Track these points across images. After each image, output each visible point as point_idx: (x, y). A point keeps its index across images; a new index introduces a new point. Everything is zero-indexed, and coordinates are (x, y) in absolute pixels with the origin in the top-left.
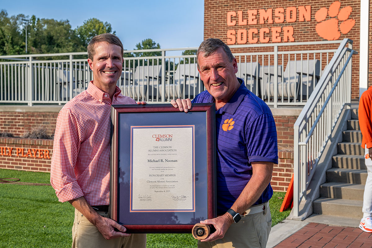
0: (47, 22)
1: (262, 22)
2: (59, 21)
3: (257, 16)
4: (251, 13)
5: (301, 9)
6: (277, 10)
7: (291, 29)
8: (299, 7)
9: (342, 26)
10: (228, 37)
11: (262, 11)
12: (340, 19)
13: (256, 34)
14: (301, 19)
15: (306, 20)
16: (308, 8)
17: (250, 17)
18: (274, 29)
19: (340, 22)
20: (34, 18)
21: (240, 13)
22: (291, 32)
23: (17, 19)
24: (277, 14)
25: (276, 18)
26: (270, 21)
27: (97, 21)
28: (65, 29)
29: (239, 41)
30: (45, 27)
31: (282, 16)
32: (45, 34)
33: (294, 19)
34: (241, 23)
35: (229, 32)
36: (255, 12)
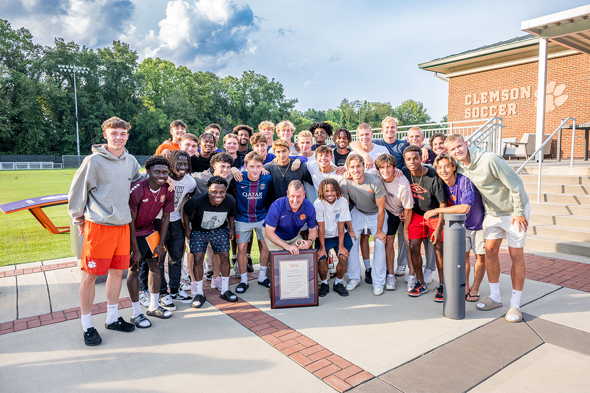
0: (375, 105)
1: (491, 101)
2: (383, 103)
3: (488, 97)
4: (483, 94)
5: (523, 89)
6: (503, 91)
7: (514, 105)
8: (521, 88)
9: (556, 100)
10: (466, 113)
11: (491, 93)
12: (555, 95)
13: (487, 110)
14: (523, 97)
15: (527, 97)
16: (529, 88)
17: (483, 98)
18: (500, 106)
19: (555, 97)
20: (366, 102)
21: (475, 95)
22: (514, 107)
23: (354, 104)
24: (503, 94)
25: (502, 98)
26: (498, 100)
27: (412, 101)
28: (388, 109)
29: (474, 116)
30: (373, 108)
31: (507, 95)
32: (373, 114)
33: (517, 97)
34: (475, 102)
35: (466, 110)
36: (486, 94)
